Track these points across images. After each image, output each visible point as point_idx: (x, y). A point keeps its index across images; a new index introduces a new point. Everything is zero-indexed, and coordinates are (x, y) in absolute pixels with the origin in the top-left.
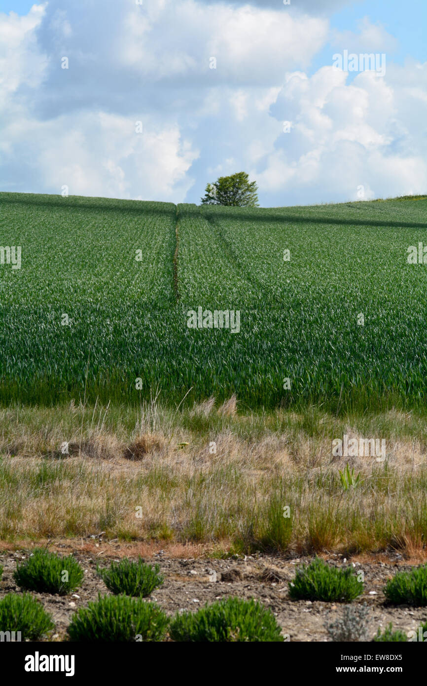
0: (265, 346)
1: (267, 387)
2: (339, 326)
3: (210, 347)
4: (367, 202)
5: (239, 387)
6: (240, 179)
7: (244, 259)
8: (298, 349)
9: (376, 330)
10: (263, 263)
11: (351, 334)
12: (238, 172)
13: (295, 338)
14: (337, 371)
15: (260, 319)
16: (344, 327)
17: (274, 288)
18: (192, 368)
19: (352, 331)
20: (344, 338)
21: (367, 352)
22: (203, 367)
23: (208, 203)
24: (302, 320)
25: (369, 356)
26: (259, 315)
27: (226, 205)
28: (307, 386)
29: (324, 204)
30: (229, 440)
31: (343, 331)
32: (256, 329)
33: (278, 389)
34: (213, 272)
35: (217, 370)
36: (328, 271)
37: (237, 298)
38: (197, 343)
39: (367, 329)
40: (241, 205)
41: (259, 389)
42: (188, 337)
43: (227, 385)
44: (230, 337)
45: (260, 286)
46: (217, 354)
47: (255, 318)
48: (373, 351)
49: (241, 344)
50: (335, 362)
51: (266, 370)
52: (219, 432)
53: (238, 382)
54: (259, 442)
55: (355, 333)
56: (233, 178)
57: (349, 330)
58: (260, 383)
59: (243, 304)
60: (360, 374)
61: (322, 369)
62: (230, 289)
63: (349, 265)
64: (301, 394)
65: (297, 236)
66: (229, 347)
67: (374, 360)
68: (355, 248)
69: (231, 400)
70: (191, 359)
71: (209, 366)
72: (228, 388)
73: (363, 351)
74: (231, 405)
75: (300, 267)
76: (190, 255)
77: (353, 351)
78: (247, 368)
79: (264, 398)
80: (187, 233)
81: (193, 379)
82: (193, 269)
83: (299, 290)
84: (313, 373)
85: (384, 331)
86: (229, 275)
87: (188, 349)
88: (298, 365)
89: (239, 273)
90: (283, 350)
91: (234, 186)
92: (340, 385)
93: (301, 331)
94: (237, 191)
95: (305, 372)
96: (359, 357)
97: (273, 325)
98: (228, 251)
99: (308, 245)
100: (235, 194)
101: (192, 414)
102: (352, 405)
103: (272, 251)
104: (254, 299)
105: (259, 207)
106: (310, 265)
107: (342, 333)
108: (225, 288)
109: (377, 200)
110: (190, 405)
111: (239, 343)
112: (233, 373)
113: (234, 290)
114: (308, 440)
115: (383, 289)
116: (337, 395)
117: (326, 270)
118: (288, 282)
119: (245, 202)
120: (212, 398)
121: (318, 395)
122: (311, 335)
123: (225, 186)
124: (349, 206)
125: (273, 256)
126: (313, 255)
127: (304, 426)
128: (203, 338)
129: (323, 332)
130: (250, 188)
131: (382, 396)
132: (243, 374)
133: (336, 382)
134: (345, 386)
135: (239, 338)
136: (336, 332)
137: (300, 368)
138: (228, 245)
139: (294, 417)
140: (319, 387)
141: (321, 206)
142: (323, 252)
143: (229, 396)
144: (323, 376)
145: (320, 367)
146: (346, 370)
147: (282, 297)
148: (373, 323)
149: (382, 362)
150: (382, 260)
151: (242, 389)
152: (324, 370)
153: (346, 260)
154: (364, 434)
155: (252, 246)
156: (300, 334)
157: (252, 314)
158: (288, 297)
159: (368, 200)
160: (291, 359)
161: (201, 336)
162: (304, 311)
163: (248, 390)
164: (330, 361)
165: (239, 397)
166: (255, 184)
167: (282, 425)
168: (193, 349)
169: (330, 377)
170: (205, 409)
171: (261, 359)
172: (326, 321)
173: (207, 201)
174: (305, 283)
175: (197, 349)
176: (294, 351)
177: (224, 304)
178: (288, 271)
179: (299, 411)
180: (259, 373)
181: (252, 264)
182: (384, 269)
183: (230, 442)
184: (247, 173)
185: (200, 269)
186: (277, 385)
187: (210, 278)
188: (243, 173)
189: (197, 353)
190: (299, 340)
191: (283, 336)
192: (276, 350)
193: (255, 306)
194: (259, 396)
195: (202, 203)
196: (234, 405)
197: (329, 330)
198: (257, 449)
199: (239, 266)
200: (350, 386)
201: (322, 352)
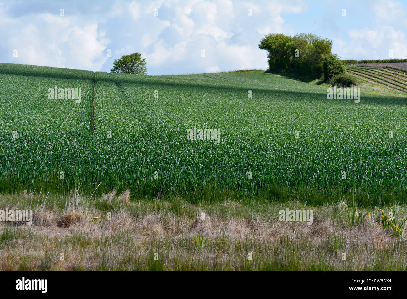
0: (148, 160)
1: (149, 184)
2: (196, 149)
3: (114, 159)
4: (216, 73)
5: (132, 184)
6: (135, 57)
7: (137, 107)
8: (170, 162)
9: (219, 151)
10: (149, 109)
11: (203, 154)
12: (135, 52)
13: (168, 155)
14: (194, 175)
15: (146, 143)
16: (199, 149)
17: (155, 125)
18: (102, 171)
19: (204, 152)
20: (199, 156)
21: (213, 165)
22: (109, 171)
23: (115, 72)
24: (173, 145)
25: (215, 167)
26: (145, 141)
27: (127, 73)
28: (175, 184)
29: (188, 74)
30: (124, 216)
31: (199, 151)
32: (143, 149)
33: (156, 186)
34: (117, 114)
35: (118, 173)
36: (190, 116)
37: (132, 130)
38: (106, 157)
39: (214, 151)
40: (136, 74)
41: (144, 186)
42: (100, 153)
43: (124, 183)
44: (126, 154)
45: (146, 123)
46: (118, 164)
47: (142, 143)
48: (217, 164)
49: (133, 158)
50: (193, 170)
51: (149, 174)
52: (118, 211)
53: (131, 181)
54: (143, 218)
55: (206, 153)
56: (131, 56)
57: (202, 151)
58: (145, 182)
59: (136, 134)
60: (209, 178)
61: (185, 174)
62: (127, 125)
63: (204, 112)
64: (170, 189)
65: (171, 93)
66: (126, 159)
67: (218, 170)
68: (207, 102)
69: (126, 192)
70: (101, 166)
71: (113, 171)
72: (125, 184)
73: (211, 164)
74: (126, 195)
75: (172, 112)
76: (102, 104)
77: (204, 164)
78: (137, 173)
79: (147, 191)
80: (101, 90)
81: (102, 178)
82: (104, 112)
83: (172, 126)
84: (178, 176)
85: (224, 152)
86: (127, 116)
87: (100, 160)
88: (169, 171)
89: (133, 115)
90: (160, 162)
91: (132, 61)
92: (196, 184)
93: (172, 151)
94: (134, 65)
95: (174, 175)
96: (208, 167)
97: (154, 147)
98: (127, 102)
99: (178, 99)
100: (132, 66)
101: (101, 200)
102: (203, 197)
103: (155, 102)
104: (142, 131)
105: (148, 75)
106: (179, 111)
107: (198, 153)
108: (124, 124)
109: (222, 73)
110: (100, 195)
111: (132, 157)
112: (128, 176)
113: (130, 125)
114: (175, 217)
115: (225, 127)
116: (193, 190)
117: (189, 115)
118: (165, 121)
119: (139, 72)
120: (114, 191)
121: (182, 190)
122: (178, 154)
123: (126, 61)
124: (205, 76)
125: (155, 106)
126: (181, 105)
127: (172, 209)
128: (109, 154)
129: (186, 152)
130: (142, 63)
131: (222, 191)
132: (135, 177)
133: (193, 183)
134: (199, 185)
135: (132, 155)
136: (194, 152)
137: (170, 173)
138: (127, 98)
139: (166, 204)
140: (183, 185)
141: (186, 75)
142: (187, 103)
143: (125, 190)
144: (185, 179)
145: (183, 173)
146: (200, 175)
147: (160, 131)
148: (218, 147)
149: (223, 171)
150: (224, 109)
151: (133, 186)
152: (186, 175)
153: (201, 109)
154: (210, 214)
155: (142, 99)
156: (171, 153)
157: (141, 140)
158: (164, 131)
159: (217, 72)
160: (165, 168)
161: (108, 152)
162: (174, 139)
163: (137, 186)
164: (190, 170)
165: (131, 190)
166: (145, 60)
167: (158, 208)
168: (103, 161)
169: (190, 179)
170: (110, 197)
171: (146, 167)
172: (188, 146)
173: (114, 70)
174: (175, 122)
175: (105, 161)
176: (167, 163)
177: (123, 134)
178: (164, 115)
179: (169, 200)
180: (144, 176)
181: (142, 110)
182: (225, 115)
183: (125, 217)
184: (140, 53)
185: (109, 112)
186: (155, 184)
187: (115, 118)
188: (138, 53)
189: (105, 163)
190: (170, 157)
191: (160, 154)
192: (156, 162)
193: (143, 135)
194: (144, 190)
195: (111, 72)
196: (128, 195)
197: (190, 150)
198: (142, 222)
199: (134, 111)
200: (202, 185)
201: (185, 164)
